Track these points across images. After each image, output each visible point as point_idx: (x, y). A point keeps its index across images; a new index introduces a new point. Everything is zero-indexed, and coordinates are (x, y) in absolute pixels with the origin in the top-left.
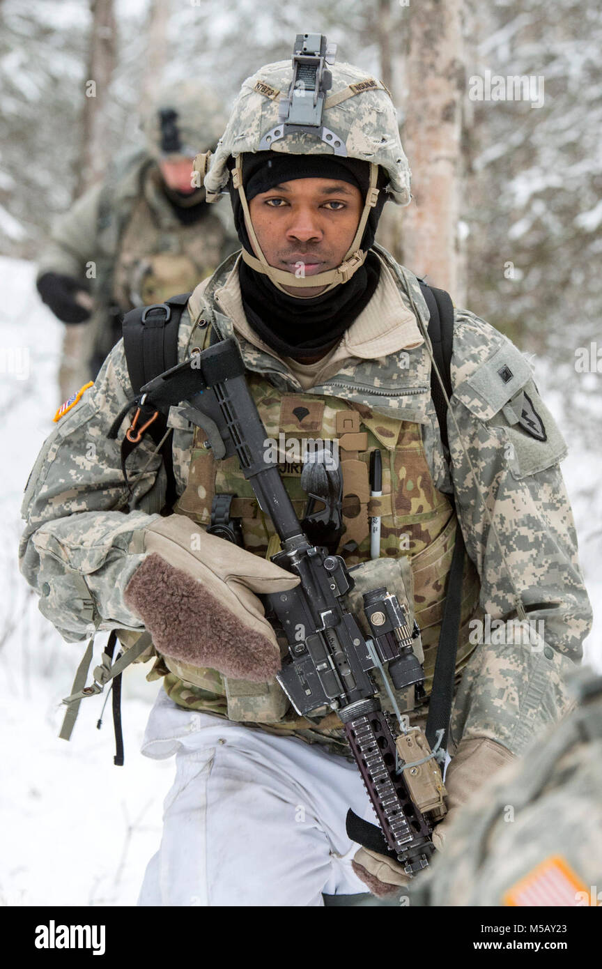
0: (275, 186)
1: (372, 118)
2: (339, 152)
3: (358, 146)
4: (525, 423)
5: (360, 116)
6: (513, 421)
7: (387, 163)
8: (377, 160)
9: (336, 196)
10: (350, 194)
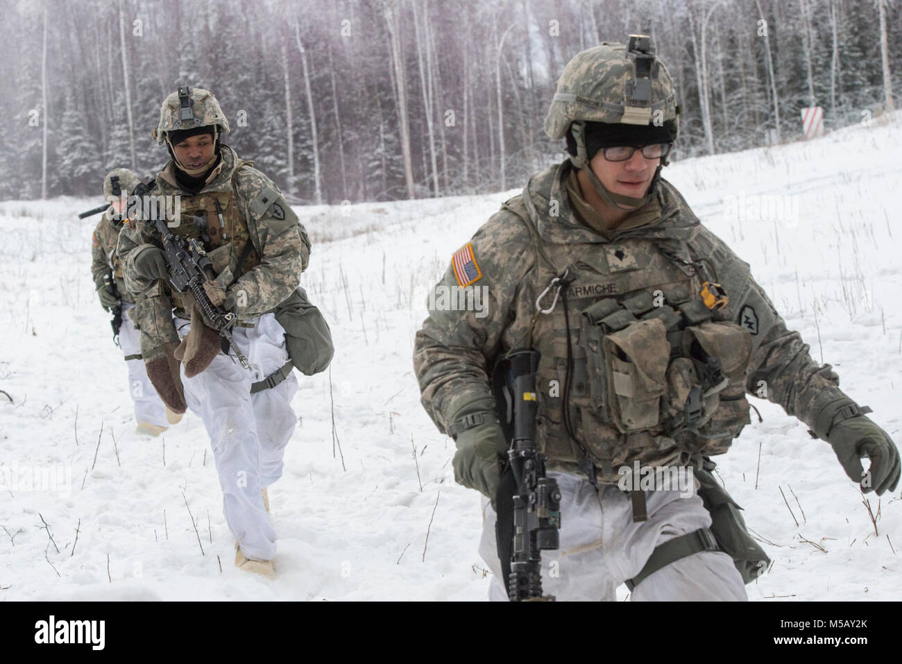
0: (182, 141)
1: (211, 109)
2: (202, 125)
3: (208, 120)
4: (276, 215)
5: (206, 110)
6: (270, 216)
7: (219, 123)
8: (215, 124)
9: (203, 140)
10: (209, 137)
